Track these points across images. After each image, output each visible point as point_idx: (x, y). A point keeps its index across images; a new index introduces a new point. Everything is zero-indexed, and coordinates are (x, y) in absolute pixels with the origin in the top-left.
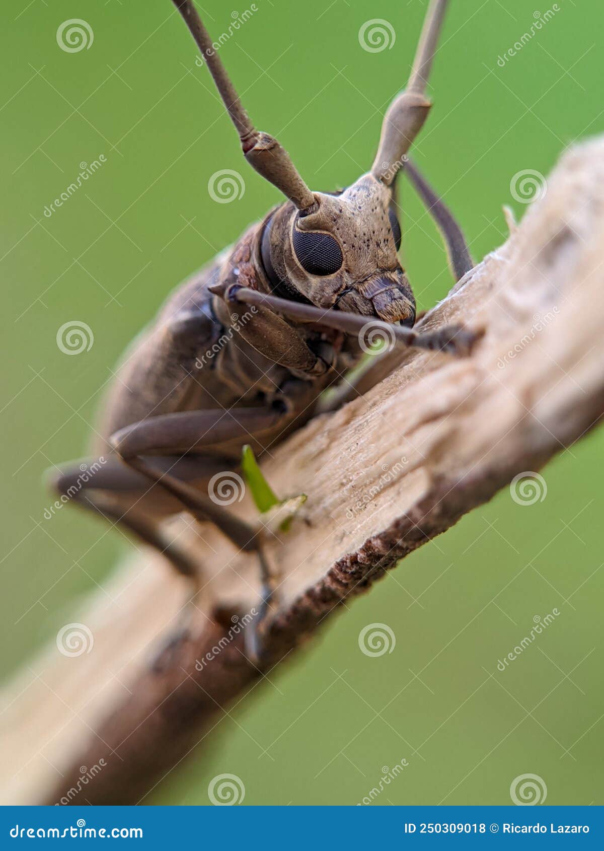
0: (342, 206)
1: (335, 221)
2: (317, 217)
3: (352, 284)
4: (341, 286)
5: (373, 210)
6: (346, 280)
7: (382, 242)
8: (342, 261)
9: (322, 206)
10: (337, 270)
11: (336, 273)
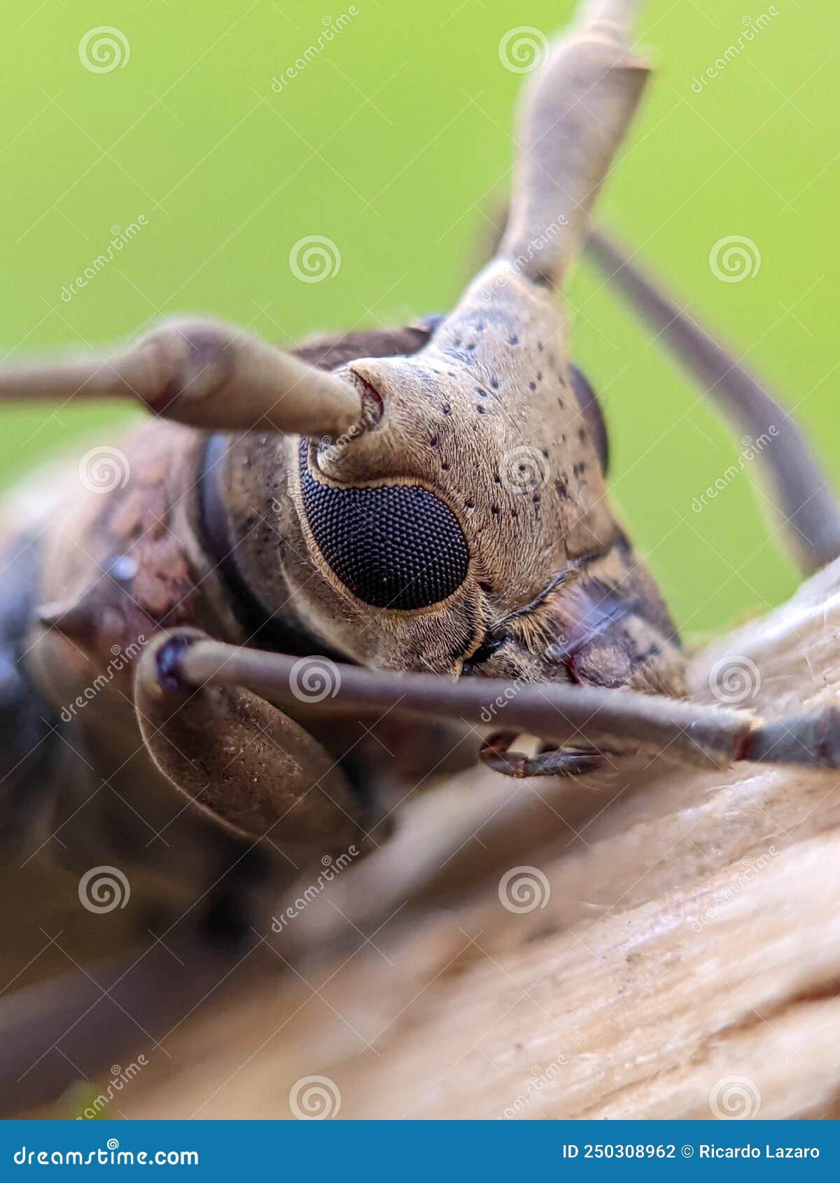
0: (447, 392)
1: (433, 443)
2: (382, 441)
3: (504, 622)
4: (472, 634)
5: (533, 386)
6: (483, 614)
7: (571, 474)
8: (467, 561)
9: (390, 404)
10: (455, 589)
11: (451, 597)
